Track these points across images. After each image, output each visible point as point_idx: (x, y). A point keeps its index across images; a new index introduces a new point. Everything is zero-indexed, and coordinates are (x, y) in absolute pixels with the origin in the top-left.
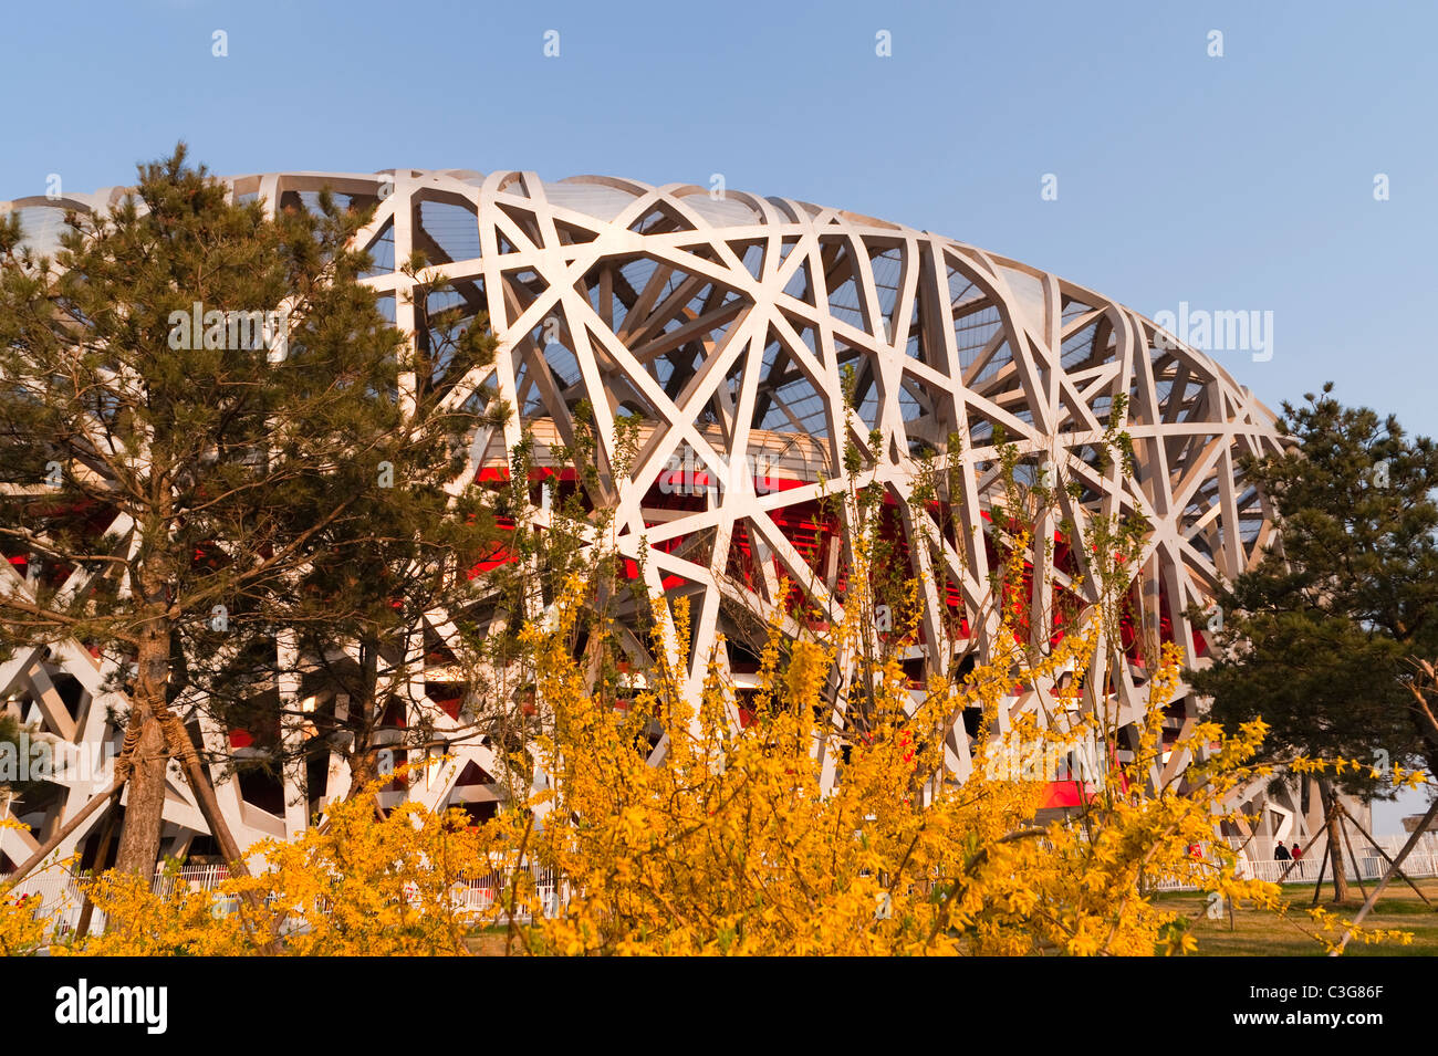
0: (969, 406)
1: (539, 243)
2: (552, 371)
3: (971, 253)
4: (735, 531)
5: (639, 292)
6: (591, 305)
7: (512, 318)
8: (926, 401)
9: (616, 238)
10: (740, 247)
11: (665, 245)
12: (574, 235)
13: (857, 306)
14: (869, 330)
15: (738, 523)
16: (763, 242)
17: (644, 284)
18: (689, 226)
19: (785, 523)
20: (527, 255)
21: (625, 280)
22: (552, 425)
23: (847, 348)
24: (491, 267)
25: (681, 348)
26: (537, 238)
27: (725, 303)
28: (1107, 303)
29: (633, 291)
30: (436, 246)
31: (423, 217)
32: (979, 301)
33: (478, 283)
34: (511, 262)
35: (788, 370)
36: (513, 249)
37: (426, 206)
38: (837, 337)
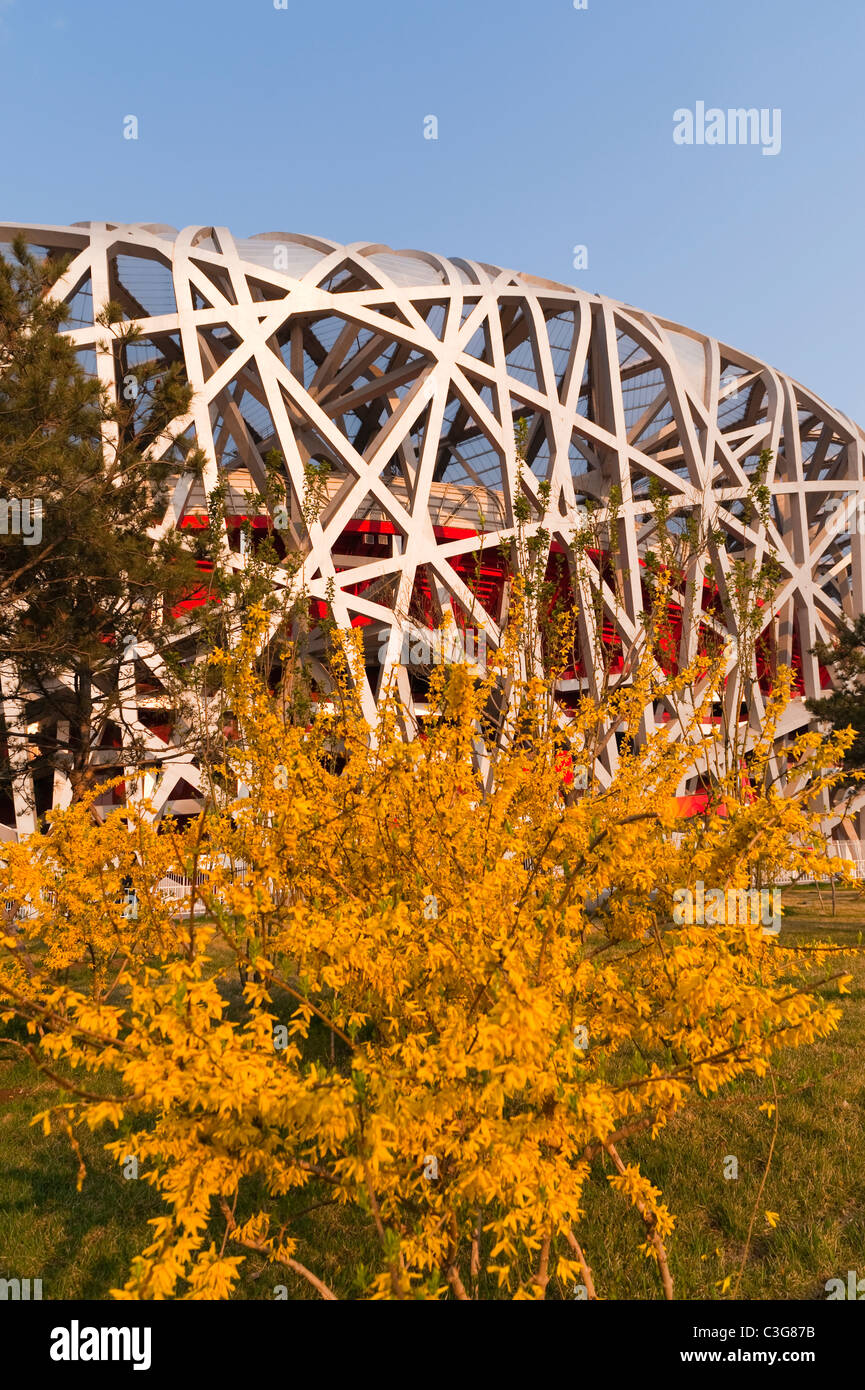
0: (632, 463)
1: (233, 300)
2: (247, 425)
3: (639, 317)
4: (417, 576)
5: (328, 350)
6: (282, 361)
7: (208, 373)
8: (593, 457)
9: (306, 296)
10: (424, 307)
11: (353, 304)
12: (266, 292)
13: (533, 367)
14: (542, 389)
15: (420, 568)
16: (445, 302)
17: (333, 341)
18: (375, 285)
19: (463, 569)
20: (220, 311)
21: (314, 337)
22: (248, 476)
23: (522, 406)
24: (187, 322)
25: (368, 404)
26: (231, 296)
27: (409, 361)
28: (763, 367)
29: (323, 349)
30: (133, 300)
31: (120, 270)
32: (645, 363)
33: (175, 338)
34: (205, 317)
35: (467, 426)
36: (208, 305)
37: (123, 261)
38: (513, 396)
